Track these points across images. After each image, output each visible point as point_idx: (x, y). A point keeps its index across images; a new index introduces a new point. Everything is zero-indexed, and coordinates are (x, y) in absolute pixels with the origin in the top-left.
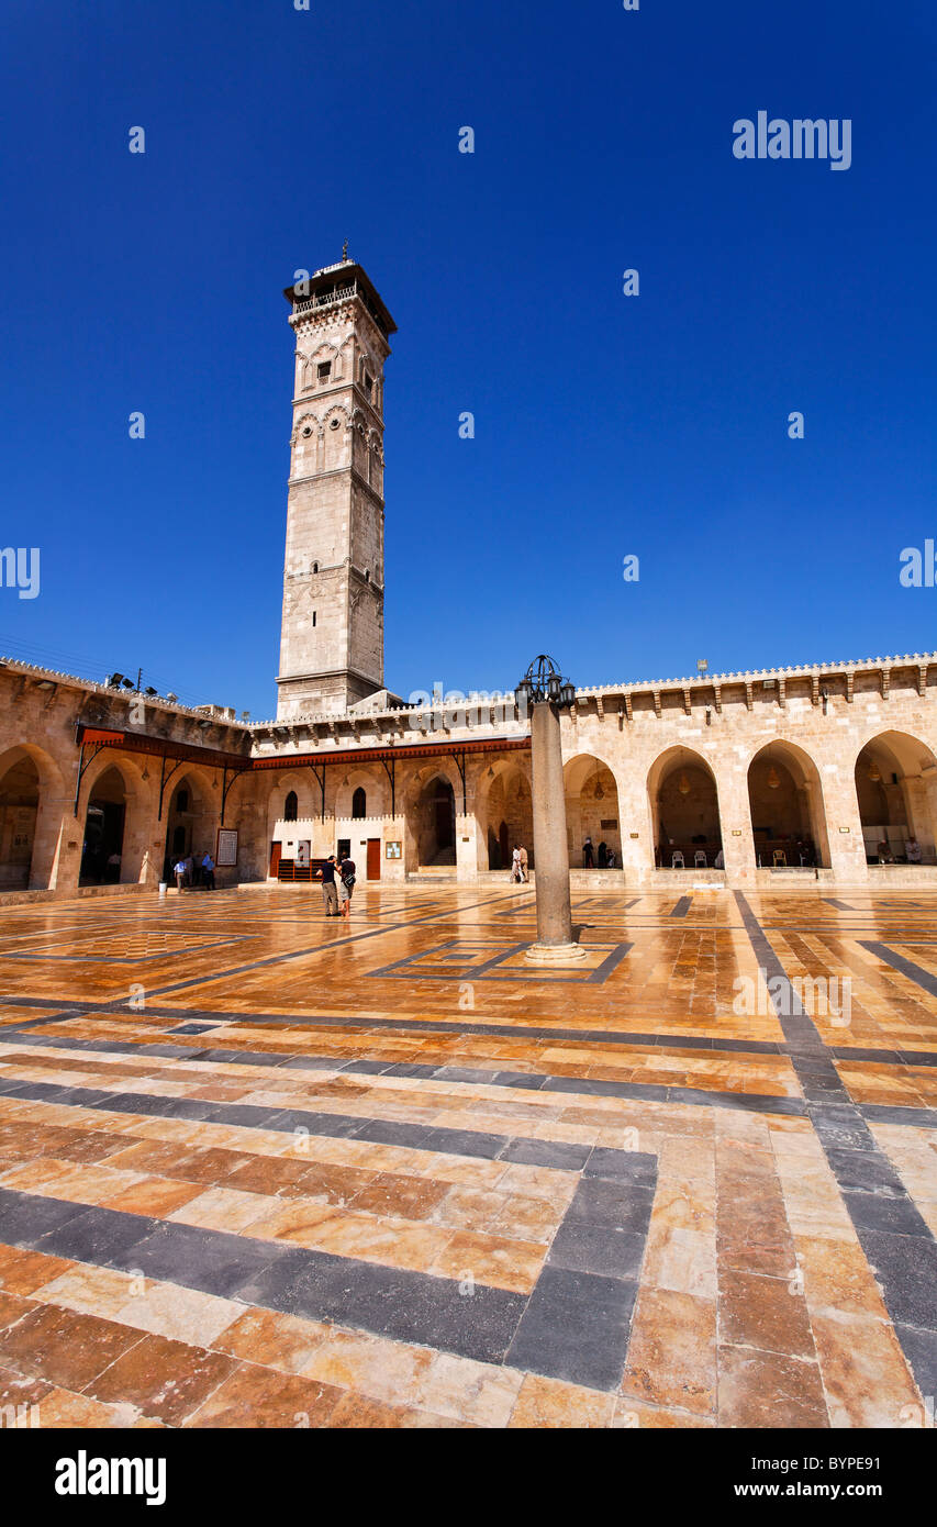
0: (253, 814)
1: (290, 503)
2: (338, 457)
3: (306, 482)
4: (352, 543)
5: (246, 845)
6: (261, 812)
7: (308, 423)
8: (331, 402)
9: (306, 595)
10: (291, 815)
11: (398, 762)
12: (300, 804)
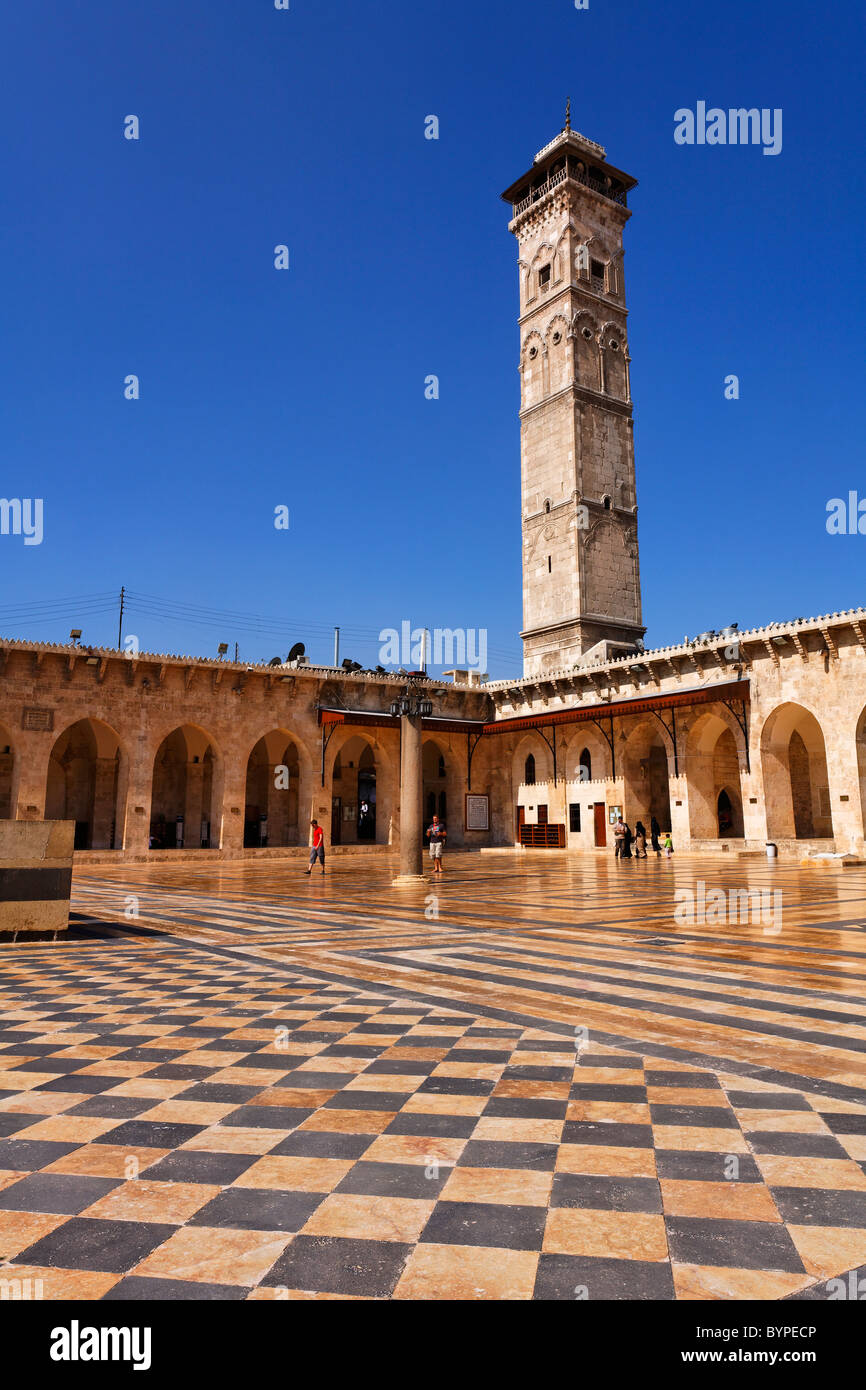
0: (500, 778)
1: (523, 437)
2: (561, 376)
3: (535, 411)
4: (579, 472)
5: (495, 810)
6: (506, 777)
7: (535, 342)
8: (552, 311)
9: (541, 538)
10: (530, 780)
11: (616, 719)
12: (537, 766)
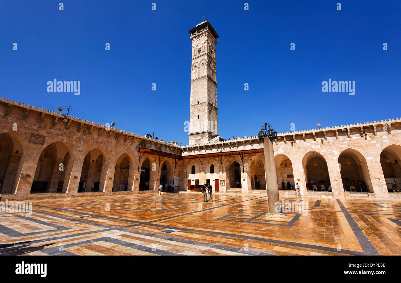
0: (183, 172)
1: (191, 86)
2: (204, 73)
3: (195, 80)
4: (208, 95)
5: (181, 181)
6: (185, 171)
7: (196, 64)
8: (201, 58)
9: (196, 110)
10: (193, 172)
11: (223, 157)
12: (196, 169)
